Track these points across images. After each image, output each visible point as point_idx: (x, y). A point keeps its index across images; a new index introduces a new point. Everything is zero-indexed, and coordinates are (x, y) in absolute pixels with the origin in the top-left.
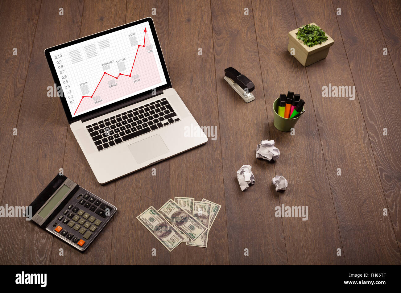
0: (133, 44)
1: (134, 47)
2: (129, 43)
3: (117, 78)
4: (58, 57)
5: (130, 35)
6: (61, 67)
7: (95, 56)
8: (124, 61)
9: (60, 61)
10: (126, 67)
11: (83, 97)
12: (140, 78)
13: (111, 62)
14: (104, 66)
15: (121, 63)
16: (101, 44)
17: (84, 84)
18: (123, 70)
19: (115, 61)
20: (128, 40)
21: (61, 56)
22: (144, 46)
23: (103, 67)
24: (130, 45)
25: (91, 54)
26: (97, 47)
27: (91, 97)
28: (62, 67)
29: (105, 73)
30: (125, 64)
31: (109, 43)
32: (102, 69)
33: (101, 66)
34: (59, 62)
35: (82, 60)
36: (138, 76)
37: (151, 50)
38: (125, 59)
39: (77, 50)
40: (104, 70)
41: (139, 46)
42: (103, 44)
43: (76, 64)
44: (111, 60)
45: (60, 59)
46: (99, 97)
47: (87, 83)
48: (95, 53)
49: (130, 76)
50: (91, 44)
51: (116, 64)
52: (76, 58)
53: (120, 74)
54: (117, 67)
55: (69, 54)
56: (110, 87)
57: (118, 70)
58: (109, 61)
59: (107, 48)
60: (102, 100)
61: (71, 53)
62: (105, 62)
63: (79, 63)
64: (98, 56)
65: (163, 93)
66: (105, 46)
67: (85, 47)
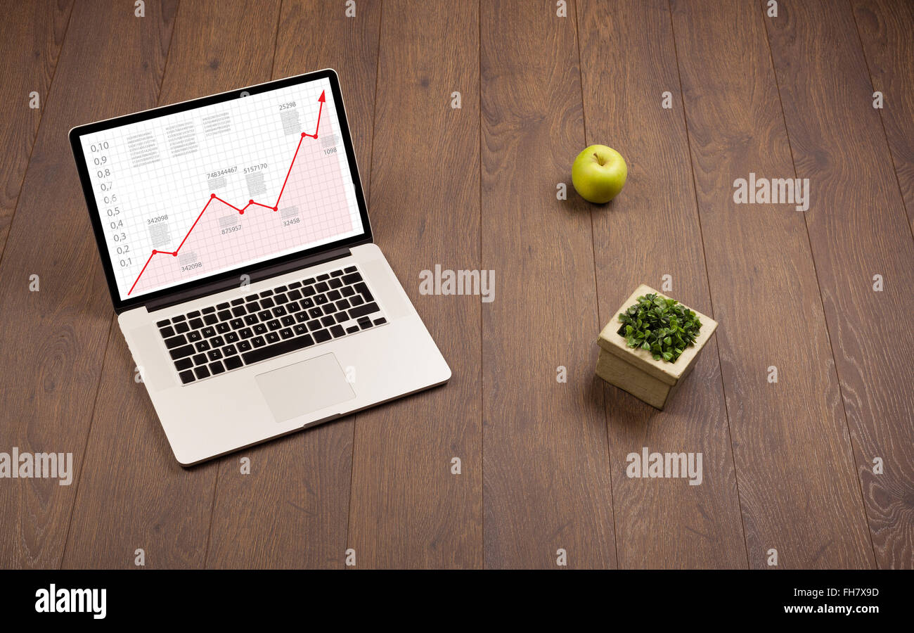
0: (288, 130)
1: (290, 138)
2: (280, 125)
3: (242, 212)
4: (98, 147)
5: (282, 107)
6: (104, 173)
7: (193, 151)
8: (264, 170)
9: (104, 159)
10: (268, 185)
11: (155, 252)
12: (300, 216)
13: (230, 171)
14: (212, 178)
15: (255, 175)
16: (209, 124)
17: (158, 219)
18: (258, 193)
19: (240, 169)
20: (278, 117)
21: (106, 145)
22: (316, 137)
23: (209, 182)
24: (281, 132)
25: (184, 146)
26: (199, 129)
27: (175, 254)
28: (108, 172)
29: (213, 196)
30: (266, 178)
31: (229, 122)
32: (206, 186)
33: (204, 178)
34: (101, 161)
35: (158, 160)
36: (294, 210)
37: (332, 147)
38: (265, 166)
39: (149, 134)
40: (211, 188)
41: (304, 135)
42: (212, 123)
43: (143, 168)
44: (231, 164)
45: (105, 152)
46: (194, 257)
47: (166, 217)
48: (192, 143)
49: (275, 209)
50: (183, 122)
51: (243, 176)
52: (144, 156)
53: (251, 202)
54: (244, 183)
55: (126, 141)
56: (223, 231)
57: (246, 191)
58: (225, 167)
59: (223, 134)
60: (200, 265)
61: (131, 140)
62: (217, 168)
63: (150, 166)
64: (198, 152)
65: (349, 254)
66: (218, 130)
67: (167, 129)
